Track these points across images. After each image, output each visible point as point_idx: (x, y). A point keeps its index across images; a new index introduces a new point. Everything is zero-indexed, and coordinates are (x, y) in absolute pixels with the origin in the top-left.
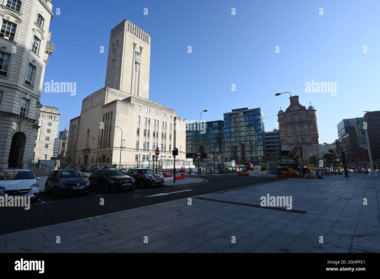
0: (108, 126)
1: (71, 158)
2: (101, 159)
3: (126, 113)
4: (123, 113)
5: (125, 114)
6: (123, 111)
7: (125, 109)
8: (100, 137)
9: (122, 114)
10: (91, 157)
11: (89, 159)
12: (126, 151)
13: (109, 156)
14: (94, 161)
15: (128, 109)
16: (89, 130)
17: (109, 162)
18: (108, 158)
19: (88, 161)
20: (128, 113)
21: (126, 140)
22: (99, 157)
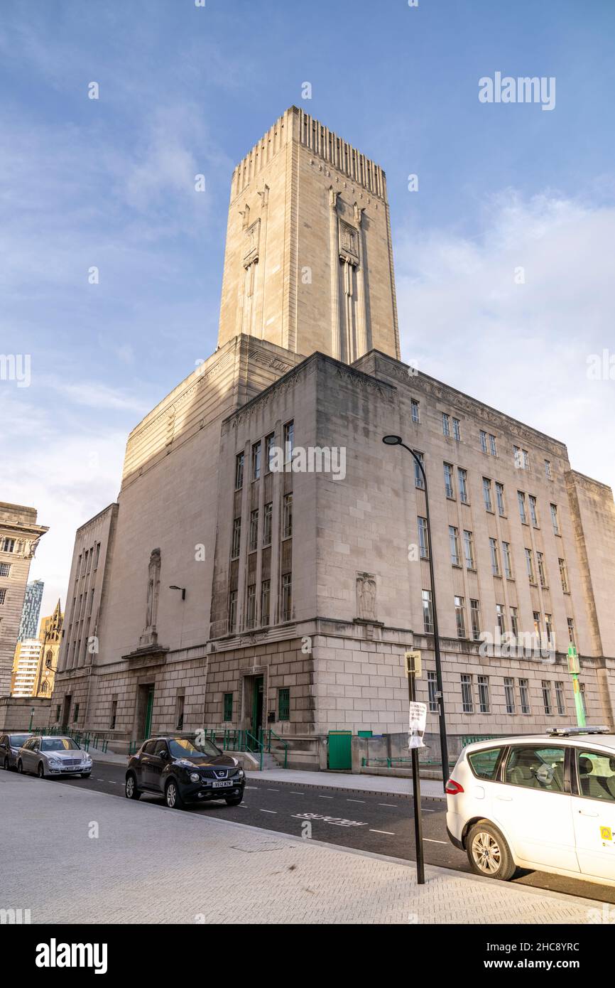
0: (267, 506)
1: (74, 700)
2: (236, 696)
3: (361, 424)
4: (351, 425)
5: (360, 431)
6: (350, 413)
7: (355, 407)
8: (223, 577)
9: (347, 427)
10: (174, 692)
11: (161, 702)
12: (385, 644)
13: (289, 681)
14: (187, 710)
15: (371, 407)
16: (156, 553)
17: (296, 716)
18: (284, 693)
19: (155, 711)
20: (371, 428)
21: (378, 580)
22: (223, 687)
